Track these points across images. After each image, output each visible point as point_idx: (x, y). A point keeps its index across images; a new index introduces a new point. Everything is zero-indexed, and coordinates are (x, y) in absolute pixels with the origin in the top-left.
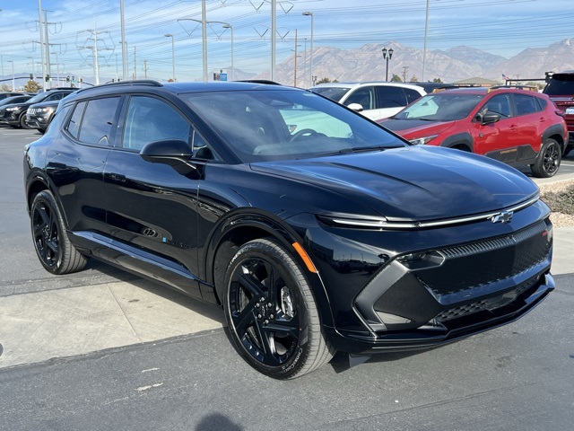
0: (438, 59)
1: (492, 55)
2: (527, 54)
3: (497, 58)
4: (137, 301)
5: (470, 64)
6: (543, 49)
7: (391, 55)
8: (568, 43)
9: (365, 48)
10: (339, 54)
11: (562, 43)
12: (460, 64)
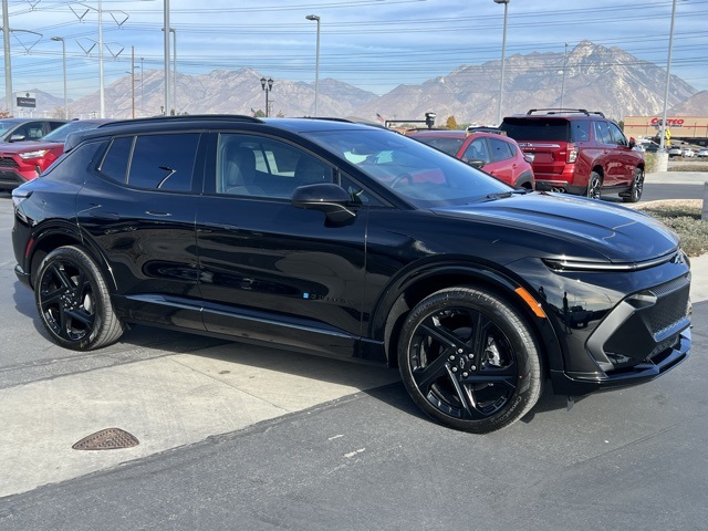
0: (302, 93)
1: (363, 91)
2: (401, 92)
3: (369, 94)
4: (228, 372)
5: (338, 99)
6: (417, 87)
7: (270, 86)
8: (442, 81)
9: (215, 74)
10: (183, 80)
11: (437, 81)
12: (327, 100)
